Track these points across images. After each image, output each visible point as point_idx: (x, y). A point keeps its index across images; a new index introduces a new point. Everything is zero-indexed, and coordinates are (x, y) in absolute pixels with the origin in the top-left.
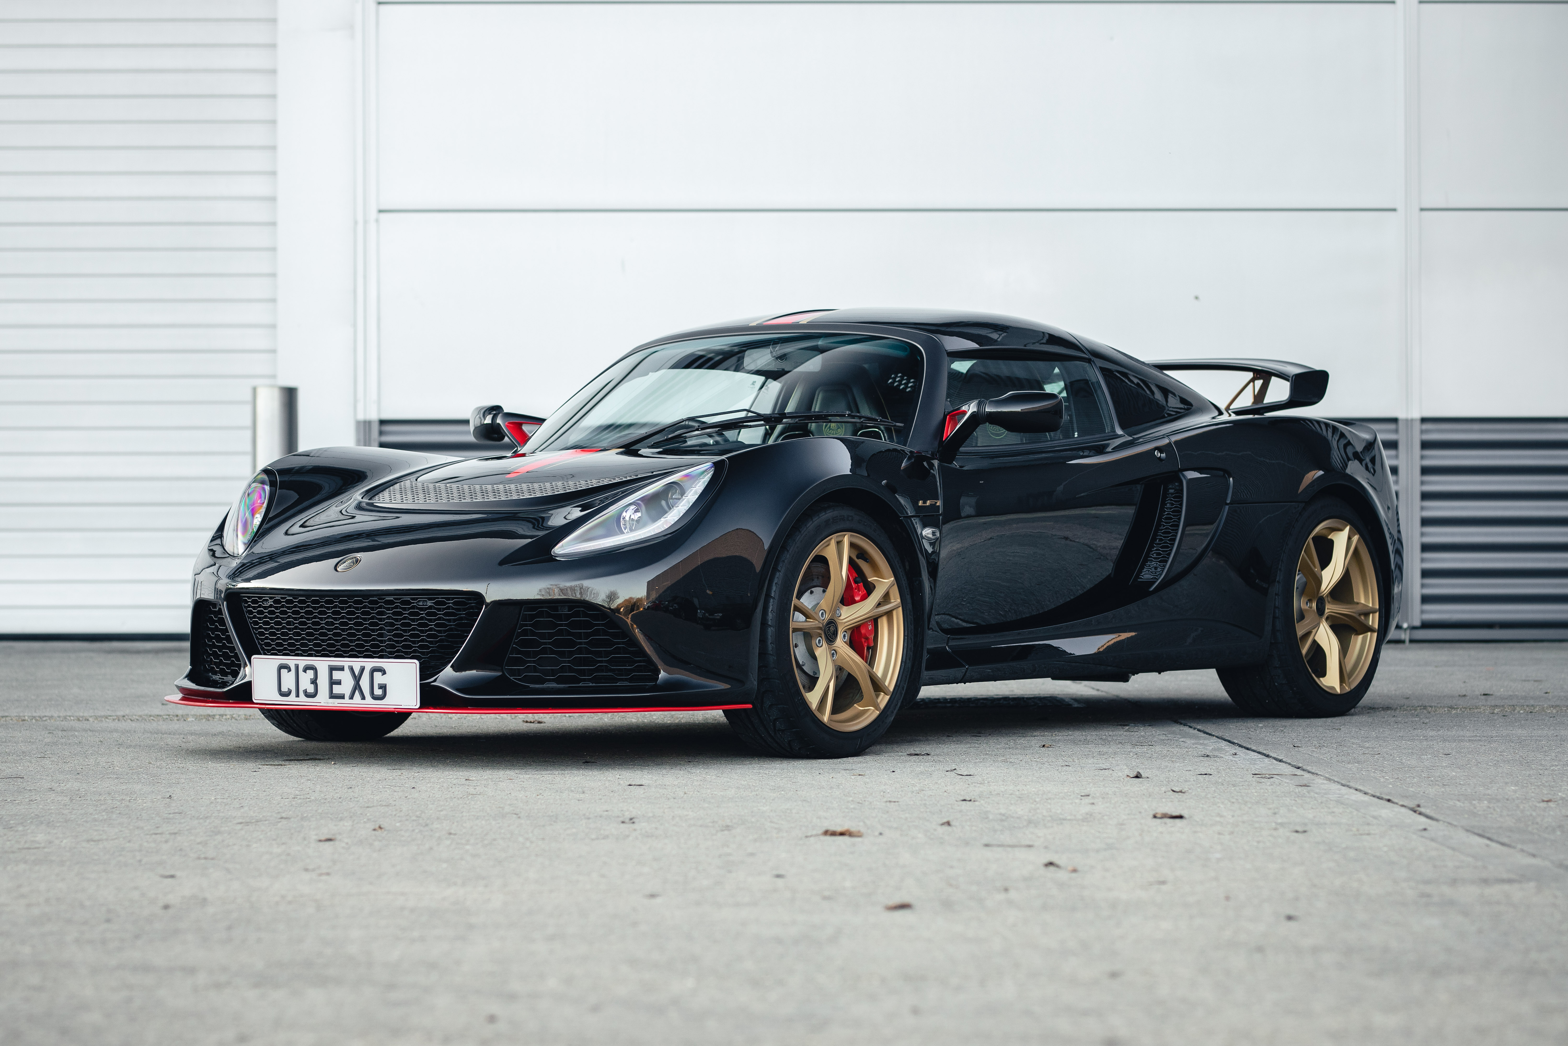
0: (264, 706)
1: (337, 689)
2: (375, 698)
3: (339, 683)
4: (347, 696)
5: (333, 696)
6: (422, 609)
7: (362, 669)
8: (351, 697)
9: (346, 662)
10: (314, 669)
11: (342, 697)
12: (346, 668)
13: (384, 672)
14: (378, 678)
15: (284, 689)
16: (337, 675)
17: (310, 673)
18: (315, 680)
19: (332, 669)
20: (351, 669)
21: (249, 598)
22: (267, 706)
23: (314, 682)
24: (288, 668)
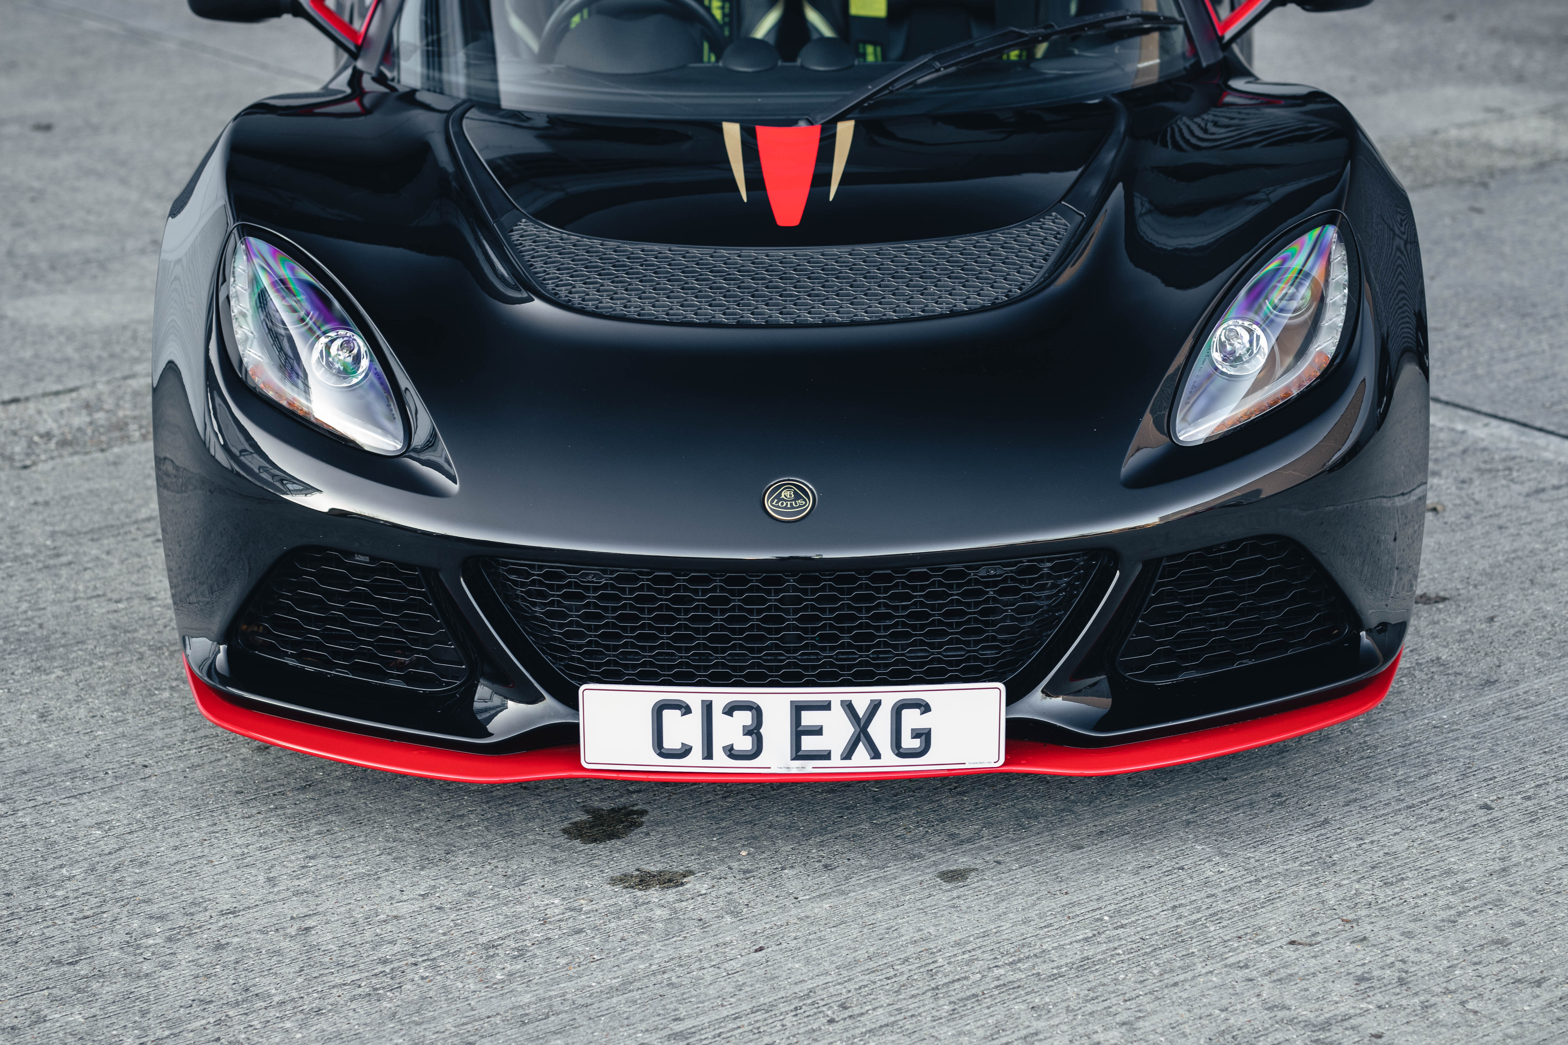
0: (615, 775)
1: (809, 743)
2: (900, 752)
3: (817, 731)
4: (837, 753)
5: (798, 754)
6: (987, 585)
7: (875, 706)
8: (848, 754)
9: (835, 695)
10: (757, 711)
11: (826, 756)
12: (836, 706)
13: (925, 708)
14: (911, 719)
15: (671, 742)
16: (809, 718)
17: (745, 718)
18: (754, 729)
19: (798, 709)
20: (849, 707)
21: (532, 567)
22: (621, 775)
23: (754, 731)
24: (686, 710)
